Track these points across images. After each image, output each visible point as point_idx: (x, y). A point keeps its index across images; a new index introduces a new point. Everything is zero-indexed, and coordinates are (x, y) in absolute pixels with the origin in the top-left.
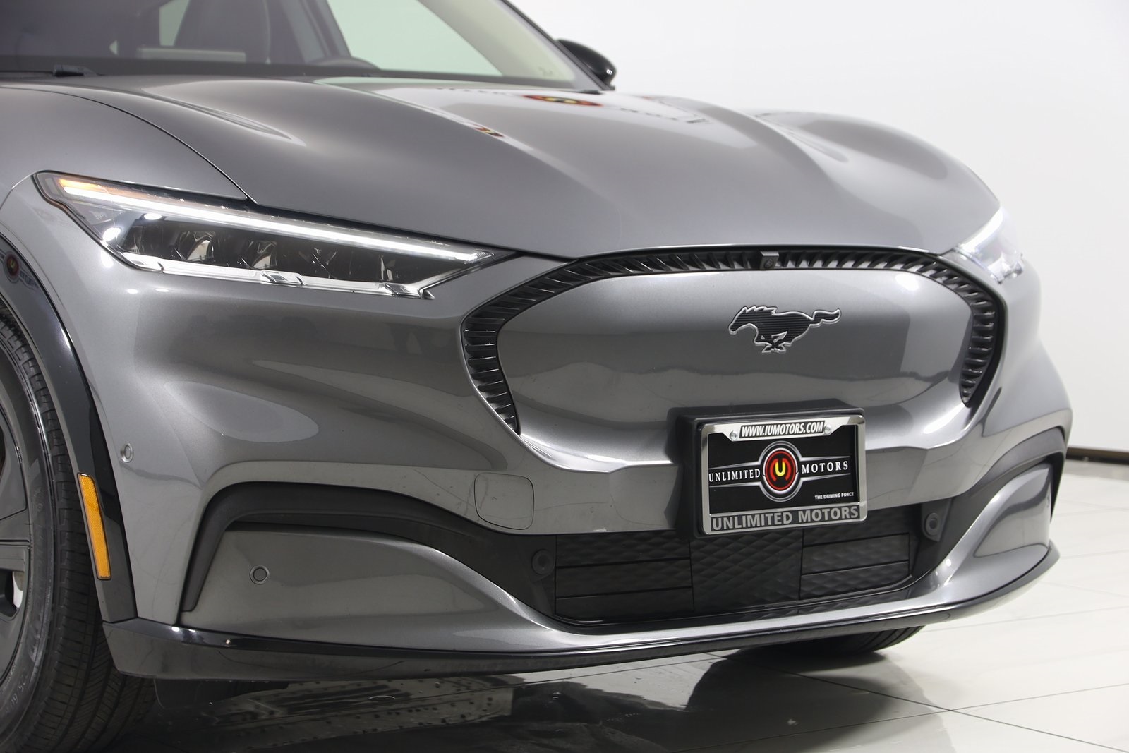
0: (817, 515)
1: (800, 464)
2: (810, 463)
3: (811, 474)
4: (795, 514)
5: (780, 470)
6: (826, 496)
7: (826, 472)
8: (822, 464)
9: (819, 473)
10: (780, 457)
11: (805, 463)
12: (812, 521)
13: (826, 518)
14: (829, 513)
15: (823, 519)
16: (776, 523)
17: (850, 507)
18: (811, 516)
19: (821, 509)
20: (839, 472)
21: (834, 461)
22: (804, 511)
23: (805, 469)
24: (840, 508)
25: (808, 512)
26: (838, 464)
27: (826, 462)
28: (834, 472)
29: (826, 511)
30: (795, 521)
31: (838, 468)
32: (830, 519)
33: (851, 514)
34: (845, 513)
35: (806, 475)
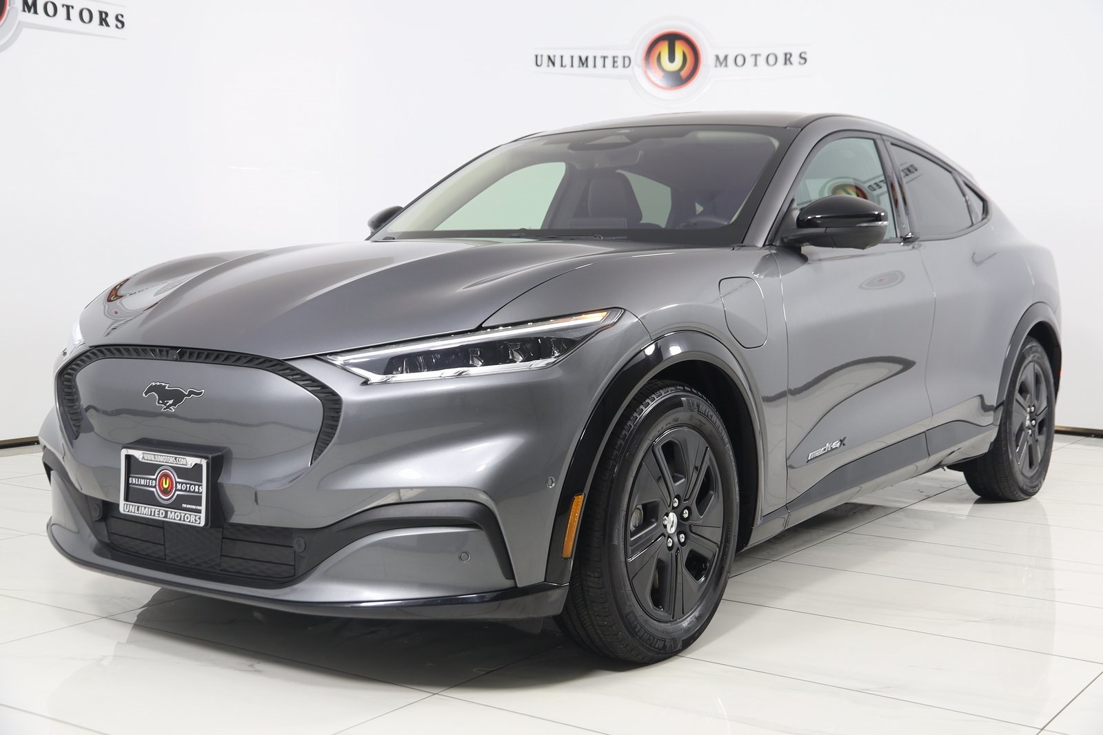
0: (177, 517)
1: (176, 483)
2: (182, 483)
3: (181, 490)
4: (166, 512)
5: (166, 484)
6: (189, 506)
7: (190, 491)
8: (188, 486)
9: (185, 491)
10: (166, 476)
11: (179, 483)
12: (174, 519)
13: (182, 519)
14: (184, 516)
15: (180, 520)
16: (156, 515)
17: (196, 516)
18: (174, 516)
19: (180, 513)
20: (196, 493)
21: (195, 485)
22: (171, 512)
23: (179, 487)
24: (190, 515)
25: (173, 513)
26: (197, 487)
27: (191, 484)
28: (194, 492)
29: (183, 515)
30: (166, 516)
31: (197, 490)
32: (184, 521)
33: (196, 520)
34: (193, 519)
35: (179, 490)
